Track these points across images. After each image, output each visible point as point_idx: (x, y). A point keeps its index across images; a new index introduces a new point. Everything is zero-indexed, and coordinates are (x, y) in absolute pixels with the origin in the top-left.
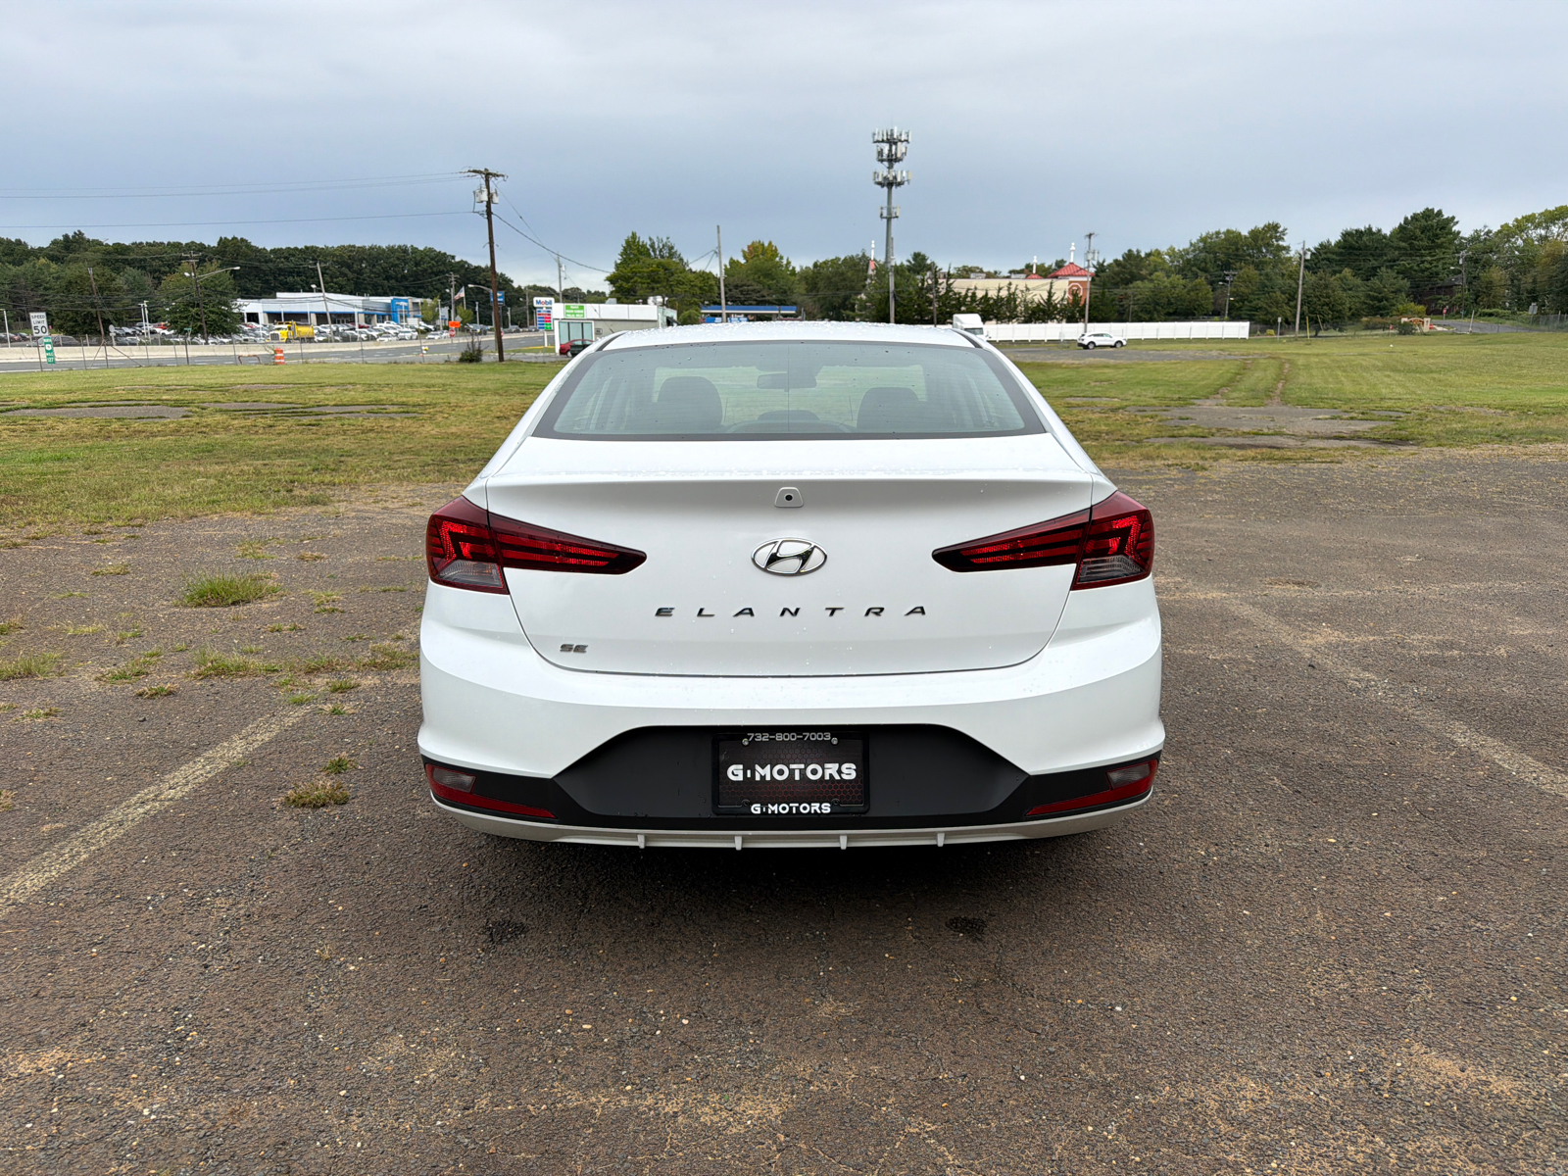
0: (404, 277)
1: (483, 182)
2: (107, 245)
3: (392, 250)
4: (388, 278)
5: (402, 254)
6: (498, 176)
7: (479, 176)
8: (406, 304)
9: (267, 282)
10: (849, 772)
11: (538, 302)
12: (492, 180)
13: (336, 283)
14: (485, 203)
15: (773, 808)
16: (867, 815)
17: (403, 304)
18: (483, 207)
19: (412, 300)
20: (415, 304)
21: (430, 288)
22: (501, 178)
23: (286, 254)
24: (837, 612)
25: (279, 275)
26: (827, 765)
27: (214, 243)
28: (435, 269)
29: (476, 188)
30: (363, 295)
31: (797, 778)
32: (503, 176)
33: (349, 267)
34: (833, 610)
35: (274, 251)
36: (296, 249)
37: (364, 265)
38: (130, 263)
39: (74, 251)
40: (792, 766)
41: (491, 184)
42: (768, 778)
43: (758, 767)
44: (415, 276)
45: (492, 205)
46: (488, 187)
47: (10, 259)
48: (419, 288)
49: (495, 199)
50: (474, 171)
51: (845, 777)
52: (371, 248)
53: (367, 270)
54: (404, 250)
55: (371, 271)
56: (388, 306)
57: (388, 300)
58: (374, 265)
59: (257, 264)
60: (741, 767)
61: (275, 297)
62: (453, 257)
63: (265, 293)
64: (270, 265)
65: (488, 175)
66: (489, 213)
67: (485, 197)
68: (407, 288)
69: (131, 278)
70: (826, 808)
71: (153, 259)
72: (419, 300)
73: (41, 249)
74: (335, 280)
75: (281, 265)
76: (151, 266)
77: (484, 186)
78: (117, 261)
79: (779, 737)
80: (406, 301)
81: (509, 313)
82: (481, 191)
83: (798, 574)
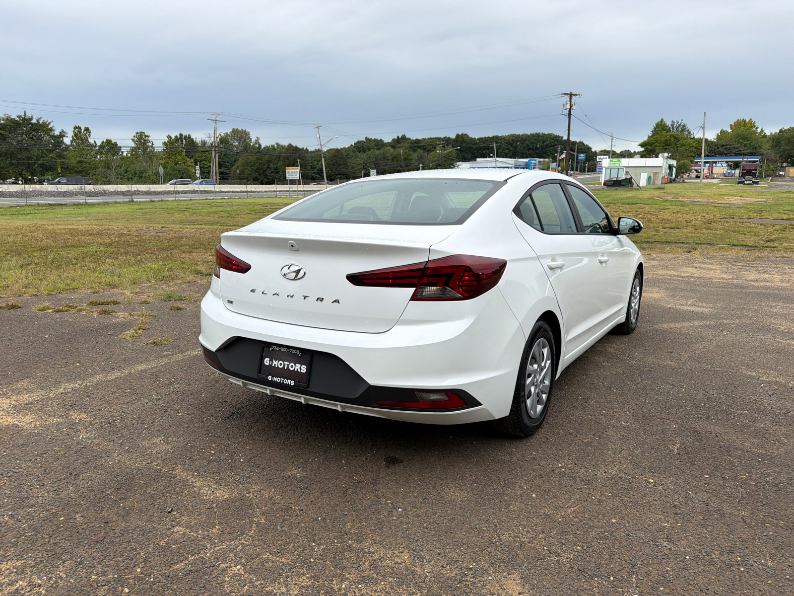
0: (537, 148)
1: (568, 99)
2: (413, 140)
3: (533, 135)
4: (529, 149)
5: (537, 137)
6: (576, 95)
7: (567, 96)
8: (535, 162)
9: (474, 154)
10: (304, 369)
11: (599, 159)
12: (573, 98)
13: (504, 153)
14: (568, 110)
15: (275, 379)
16: (308, 390)
17: (533, 162)
18: (567, 112)
19: (538, 160)
20: (540, 162)
21: (549, 153)
22: (578, 96)
23: (484, 140)
24: (307, 298)
25: (480, 150)
26: (297, 365)
27: (454, 137)
28: (553, 144)
29: (564, 102)
30: (515, 158)
31: (286, 368)
32: (579, 95)
33: (511, 145)
34: (305, 297)
35: (479, 139)
36: (489, 137)
37: (518, 144)
38: (420, 147)
39: (400, 143)
40: (285, 363)
41: (572, 99)
42: (276, 366)
43: (274, 361)
44: (542, 148)
45: (572, 110)
46: (570, 101)
47: (377, 147)
48: (544, 153)
49: (574, 107)
50: (564, 94)
51: (302, 371)
52: (523, 135)
53: (519, 146)
54: (538, 135)
55: (521, 146)
56: (527, 163)
57: (526, 160)
58: (523, 144)
59: (471, 145)
60: (269, 359)
61: (476, 161)
62: (562, 137)
63: (472, 159)
64: (477, 146)
65: (571, 95)
66: (570, 114)
67: (568, 107)
68: (537, 154)
69: (419, 154)
70: (293, 383)
71: (429, 145)
72: (542, 160)
73: (388, 143)
74: (504, 151)
75: (481, 146)
76: (427, 148)
77: (569, 101)
78: (415, 146)
79: (282, 349)
80: (535, 160)
81: (587, 165)
82: (567, 104)
83: (294, 279)
